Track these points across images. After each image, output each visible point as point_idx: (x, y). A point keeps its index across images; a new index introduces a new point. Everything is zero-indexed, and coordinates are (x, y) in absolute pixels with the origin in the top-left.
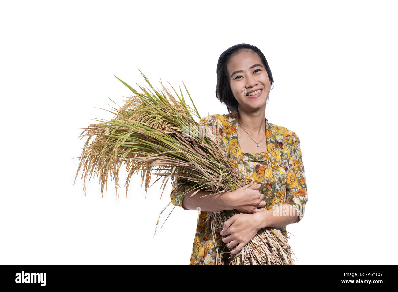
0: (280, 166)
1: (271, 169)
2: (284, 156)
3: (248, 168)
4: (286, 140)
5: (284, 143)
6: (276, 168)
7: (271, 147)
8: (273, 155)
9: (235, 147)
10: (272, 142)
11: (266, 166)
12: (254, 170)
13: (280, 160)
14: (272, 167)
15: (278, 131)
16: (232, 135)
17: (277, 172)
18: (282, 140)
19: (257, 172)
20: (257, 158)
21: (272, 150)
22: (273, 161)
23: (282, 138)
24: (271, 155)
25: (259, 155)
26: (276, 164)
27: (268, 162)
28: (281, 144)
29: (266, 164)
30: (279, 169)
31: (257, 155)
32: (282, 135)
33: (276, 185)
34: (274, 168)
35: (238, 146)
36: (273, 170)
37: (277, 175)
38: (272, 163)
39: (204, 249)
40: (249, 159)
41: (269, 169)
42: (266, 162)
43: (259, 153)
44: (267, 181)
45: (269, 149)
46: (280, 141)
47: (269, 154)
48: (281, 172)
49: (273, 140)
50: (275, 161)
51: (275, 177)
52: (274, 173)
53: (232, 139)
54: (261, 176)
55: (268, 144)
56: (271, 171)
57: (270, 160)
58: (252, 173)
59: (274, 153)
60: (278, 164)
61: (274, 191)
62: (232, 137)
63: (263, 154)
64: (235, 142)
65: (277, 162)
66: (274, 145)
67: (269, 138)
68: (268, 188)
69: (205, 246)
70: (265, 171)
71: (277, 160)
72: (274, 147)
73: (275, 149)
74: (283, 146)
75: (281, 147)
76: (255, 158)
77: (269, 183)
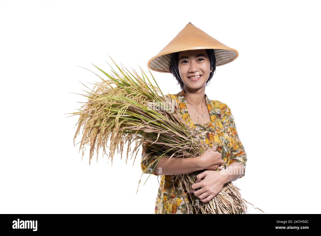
0: (224, 132)
1: (218, 135)
2: (224, 124)
3: (201, 136)
4: (223, 112)
5: (222, 114)
6: (221, 134)
7: (214, 118)
8: (217, 124)
9: (188, 120)
10: (213, 114)
11: (213, 133)
12: (206, 137)
13: (222, 128)
14: (218, 134)
15: (215, 105)
16: (183, 110)
17: (223, 138)
18: (220, 112)
19: (209, 138)
20: (205, 127)
21: (215, 120)
22: (218, 129)
23: (220, 111)
24: (215, 124)
25: (206, 125)
26: (221, 131)
27: (214, 130)
28: (219, 115)
29: (213, 131)
30: (223, 135)
31: (205, 125)
32: (218, 108)
33: (224, 148)
34: (219, 134)
35: (190, 119)
36: (219, 136)
37: (223, 140)
38: (217, 131)
39: (173, 205)
40: (200, 129)
41: (216, 135)
42: (213, 130)
43: (206, 123)
44: (217, 144)
45: (212, 120)
46: (218, 113)
47: (213, 124)
48: (226, 137)
49: (214, 112)
50: (219, 128)
51: (222, 141)
52: (220, 138)
53: (184, 113)
54: (212, 141)
55: (211, 116)
56: (218, 137)
57: (215, 128)
58: (205, 140)
59: (217, 123)
60: (222, 131)
61: (224, 152)
62: (184, 111)
63: (209, 124)
64: (187, 116)
65: (221, 129)
66: (216, 117)
67: (211, 111)
68: (219, 151)
69: (173, 202)
70: (214, 137)
71: (220, 128)
72: (216, 118)
73: (216, 120)
74: (221, 117)
75: (220, 118)
76: (204, 127)
77: (219, 146)
